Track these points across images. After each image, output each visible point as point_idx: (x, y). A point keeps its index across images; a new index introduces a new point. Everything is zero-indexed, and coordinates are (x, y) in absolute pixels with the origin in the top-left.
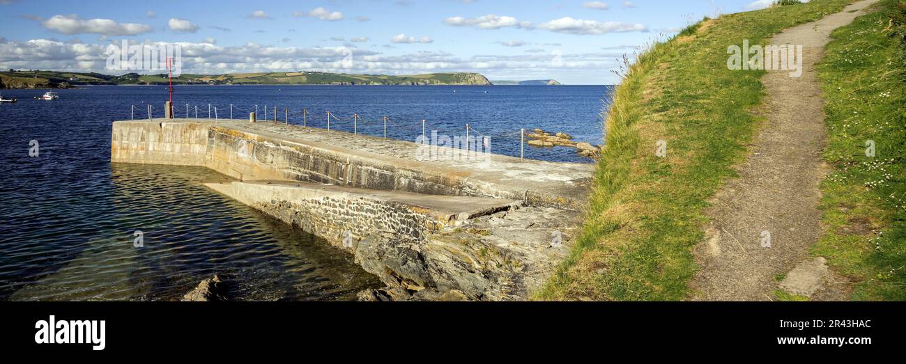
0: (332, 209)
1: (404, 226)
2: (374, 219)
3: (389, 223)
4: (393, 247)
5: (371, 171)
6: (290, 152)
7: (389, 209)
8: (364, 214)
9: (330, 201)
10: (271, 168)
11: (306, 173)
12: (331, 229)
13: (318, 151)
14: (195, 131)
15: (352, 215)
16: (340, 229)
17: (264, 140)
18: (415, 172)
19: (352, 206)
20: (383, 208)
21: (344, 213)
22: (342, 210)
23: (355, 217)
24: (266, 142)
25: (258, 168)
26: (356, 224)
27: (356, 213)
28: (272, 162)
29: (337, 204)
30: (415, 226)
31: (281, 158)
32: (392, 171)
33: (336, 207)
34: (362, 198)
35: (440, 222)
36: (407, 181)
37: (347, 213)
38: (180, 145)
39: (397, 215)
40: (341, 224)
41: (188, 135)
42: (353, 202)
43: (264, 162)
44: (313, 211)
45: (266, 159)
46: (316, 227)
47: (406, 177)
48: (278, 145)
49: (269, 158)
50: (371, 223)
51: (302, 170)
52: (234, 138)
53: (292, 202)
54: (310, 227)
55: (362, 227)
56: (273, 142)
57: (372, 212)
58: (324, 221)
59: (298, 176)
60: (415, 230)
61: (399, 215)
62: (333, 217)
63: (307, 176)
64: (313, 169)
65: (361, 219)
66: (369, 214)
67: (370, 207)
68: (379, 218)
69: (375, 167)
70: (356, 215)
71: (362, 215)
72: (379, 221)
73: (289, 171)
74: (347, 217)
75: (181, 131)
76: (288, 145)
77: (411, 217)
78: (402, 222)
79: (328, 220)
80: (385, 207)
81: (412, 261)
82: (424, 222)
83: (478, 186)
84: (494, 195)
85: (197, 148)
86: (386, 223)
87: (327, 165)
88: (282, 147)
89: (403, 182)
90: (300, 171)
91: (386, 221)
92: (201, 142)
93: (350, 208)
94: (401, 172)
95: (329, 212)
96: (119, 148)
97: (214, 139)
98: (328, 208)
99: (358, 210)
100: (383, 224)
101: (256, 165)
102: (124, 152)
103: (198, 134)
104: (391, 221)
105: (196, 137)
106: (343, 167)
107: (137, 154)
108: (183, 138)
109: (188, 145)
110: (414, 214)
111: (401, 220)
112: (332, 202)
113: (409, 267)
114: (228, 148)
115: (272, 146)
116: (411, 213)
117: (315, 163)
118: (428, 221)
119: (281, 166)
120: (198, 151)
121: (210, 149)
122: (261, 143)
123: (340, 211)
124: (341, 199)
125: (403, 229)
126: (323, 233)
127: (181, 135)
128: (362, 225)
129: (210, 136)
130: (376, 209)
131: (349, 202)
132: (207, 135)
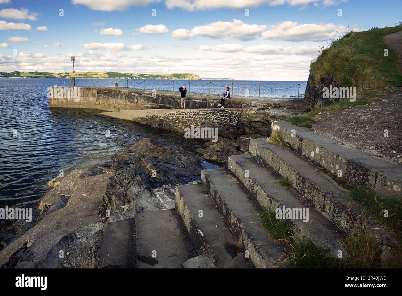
0: (181, 116)
1: (223, 118)
2: (204, 118)
3: (214, 118)
4: (221, 125)
5: (194, 101)
6: (148, 97)
7: (214, 112)
8: (199, 116)
9: (180, 113)
10: (137, 105)
11: (157, 105)
12: (180, 125)
13: (164, 95)
14: (90, 91)
15: (192, 117)
16: (185, 124)
17: (132, 93)
18: (217, 100)
19: (192, 113)
20: (210, 112)
21: (188, 117)
22: (187, 116)
23: (194, 118)
24: (133, 94)
25: (129, 105)
26: (194, 121)
27: (194, 116)
28: (137, 102)
29: (184, 114)
30: (230, 116)
31: (142, 100)
32: (205, 101)
33: (184, 115)
34: (197, 110)
35: (245, 112)
36: (213, 104)
37: (190, 117)
38: (83, 97)
39: (218, 114)
40: (186, 122)
41: (87, 93)
42: (192, 112)
43: (133, 102)
44: (170, 118)
45: (134, 101)
46: (172, 125)
47: (213, 102)
48: (140, 94)
49: (135, 100)
50: (202, 119)
51: (155, 104)
52: (113, 93)
53: (158, 115)
54: (169, 125)
55: (197, 122)
56: (138, 93)
57: (203, 115)
58: (176, 121)
59: (153, 107)
60: (230, 118)
61: (220, 114)
62: (182, 119)
63: (158, 106)
64: (162, 103)
65: (197, 119)
66: (201, 116)
67: (202, 113)
68: (207, 117)
69: (196, 100)
70: (194, 117)
71: (198, 117)
72: (207, 118)
73: (148, 105)
74: (189, 118)
75: (84, 91)
76: (146, 94)
77: (227, 113)
78: (221, 116)
79: (179, 121)
80: (211, 112)
81: (232, 128)
82: (235, 113)
83: (250, 103)
84: (258, 106)
85: (91, 99)
86: (211, 118)
87: (170, 101)
88: (143, 95)
89: (211, 105)
90: (154, 105)
91: (212, 117)
92: (93, 96)
93: (191, 114)
94: (210, 100)
95: (179, 117)
96: (53, 99)
97: (101, 94)
98: (179, 116)
99: (195, 115)
100: (210, 119)
101: (128, 104)
102: (56, 101)
103: (92, 92)
104: (215, 117)
105: (91, 94)
106: (179, 101)
107: (62, 102)
108: (84, 94)
109: (87, 97)
110: (230, 111)
111: (221, 115)
112: (181, 113)
113: (230, 131)
114: (110, 98)
115: (137, 95)
116: (227, 111)
117: (162, 101)
118: (238, 113)
119: (143, 103)
120: (92, 100)
121: (98, 99)
122: (130, 94)
123: (185, 117)
124: (186, 111)
125: (222, 119)
126: (176, 127)
127: (84, 93)
128: (197, 121)
129: (98, 93)
130: (205, 114)
131: (191, 112)
132: (96, 93)
